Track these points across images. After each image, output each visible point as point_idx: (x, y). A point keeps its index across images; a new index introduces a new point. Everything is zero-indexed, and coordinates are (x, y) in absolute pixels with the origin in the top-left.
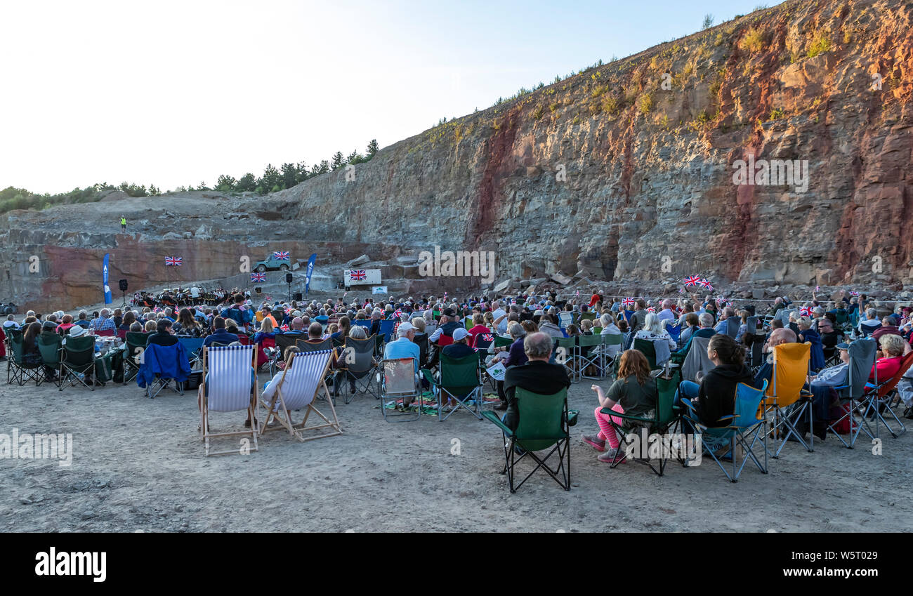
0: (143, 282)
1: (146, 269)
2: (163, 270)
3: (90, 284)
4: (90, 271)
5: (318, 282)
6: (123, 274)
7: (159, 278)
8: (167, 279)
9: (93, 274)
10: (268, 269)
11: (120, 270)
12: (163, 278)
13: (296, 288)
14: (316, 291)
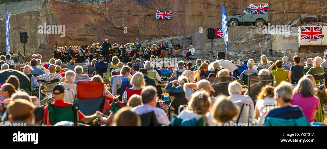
0: (133, 36)
1: (137, 23)
2: (154, 25)
3: (86, 37)
4: (87, 25)
5: (286, 41)
6: (115, 28)
7: (149, 32)
8: (157, 34)
9: (89, 28)
10: (240, 24)
11: (113, 25)
12: (153, 33)
13: (256, 47)
14: (276, 52)
